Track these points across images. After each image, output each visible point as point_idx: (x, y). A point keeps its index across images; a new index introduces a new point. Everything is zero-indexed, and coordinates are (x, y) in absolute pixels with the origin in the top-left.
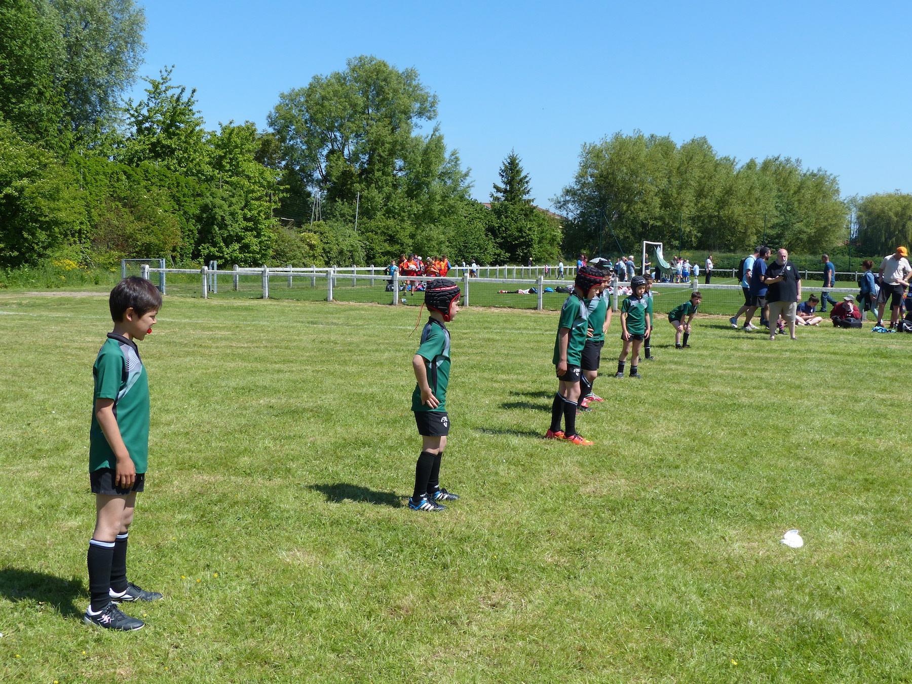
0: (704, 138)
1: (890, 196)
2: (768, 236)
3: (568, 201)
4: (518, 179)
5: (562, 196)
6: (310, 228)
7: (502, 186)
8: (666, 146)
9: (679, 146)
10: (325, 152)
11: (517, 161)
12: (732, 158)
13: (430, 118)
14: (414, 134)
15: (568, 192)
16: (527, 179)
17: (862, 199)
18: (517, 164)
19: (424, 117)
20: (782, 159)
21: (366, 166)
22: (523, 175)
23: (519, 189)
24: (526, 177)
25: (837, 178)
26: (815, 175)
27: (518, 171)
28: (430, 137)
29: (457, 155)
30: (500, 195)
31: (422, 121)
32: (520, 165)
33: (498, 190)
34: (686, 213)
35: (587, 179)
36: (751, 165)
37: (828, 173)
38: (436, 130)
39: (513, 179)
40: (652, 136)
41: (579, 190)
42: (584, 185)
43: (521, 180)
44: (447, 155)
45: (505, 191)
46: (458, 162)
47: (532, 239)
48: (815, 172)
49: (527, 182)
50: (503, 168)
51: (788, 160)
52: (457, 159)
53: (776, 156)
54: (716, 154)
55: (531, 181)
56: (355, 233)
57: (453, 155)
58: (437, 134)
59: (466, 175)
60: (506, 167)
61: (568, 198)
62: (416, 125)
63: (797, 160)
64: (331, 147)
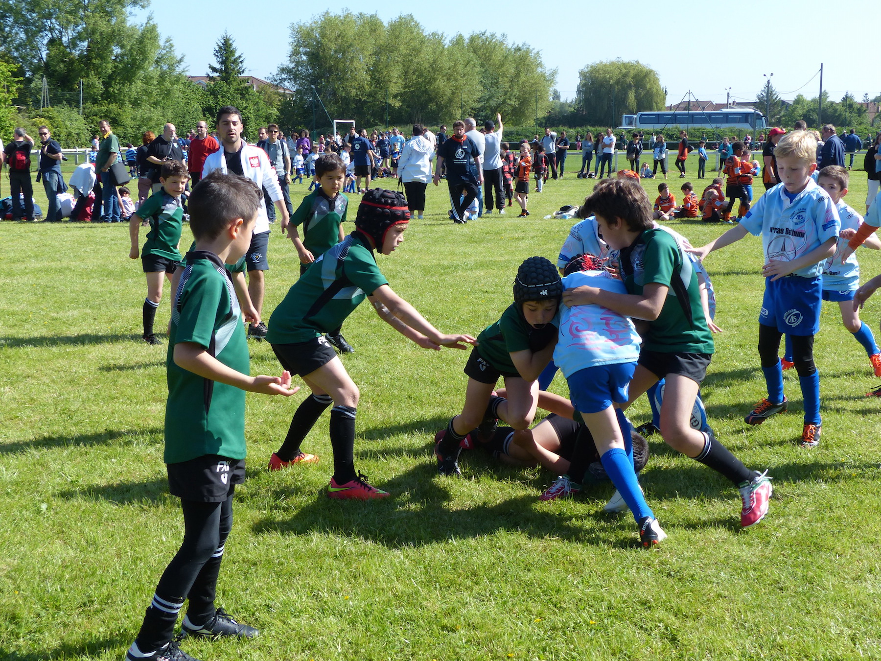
0: (411, 16)
1: (612, 64)
2: (474, 109)
3: (285, 79)
4: (233, 59)
5: (277, 74)
6: (41, 113)
7: (218, 66)
8: (373, 25)
9: (386, 24)
10: (45, 42)
11: (231, 42)
12: (440, 33)
13: (143, 7)
14: (129, 23)
15: (283, 70)
16: (241, 59)
17: (588, 67)
18: (231, 45)
19: (138, 6)
20: (488, 34)
21: (85, 53)
22: (237, 55)
23: (234, 68)
24: (240, 57)
25: (540, 53)
26: (519, 49)
27: (231, 52)
28: (144, 25)
29: (171, 42)
30: (215, 75)
31: (136, 10)
32: (234, 46)
33: (214, 70)
34: (394, 89)
35: (301, 57)
36: (459, 41)
37: (531, 48)
38: (149, 19)
39: (227, 58)
40: (361, 14)
41: (293, 68)
42: (298, 63)
43: (235, 60)
44: (162, 43)
45: (220, 71)
46: (173, 49)
47: (248, 117)
48: (520, 46)
49: (241, 62)
50: (217, 49)
51: (493, 35)
52: (171, 46)
53: (483, 31)
54: (423, 30)
55: (245, 61)
56: (81, 118)
57: (167, 42)
58: (151, 22)
59: (181, 60)
60: (220, 47)
61: (284, 76)
62: (131, 13)
63: (503, 35)
64: (50, 36)
